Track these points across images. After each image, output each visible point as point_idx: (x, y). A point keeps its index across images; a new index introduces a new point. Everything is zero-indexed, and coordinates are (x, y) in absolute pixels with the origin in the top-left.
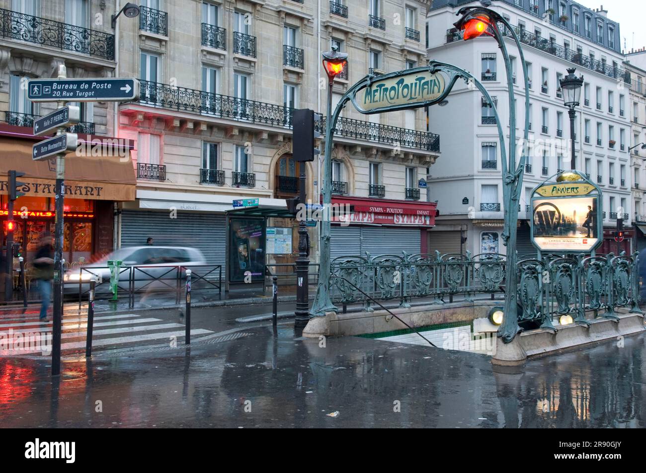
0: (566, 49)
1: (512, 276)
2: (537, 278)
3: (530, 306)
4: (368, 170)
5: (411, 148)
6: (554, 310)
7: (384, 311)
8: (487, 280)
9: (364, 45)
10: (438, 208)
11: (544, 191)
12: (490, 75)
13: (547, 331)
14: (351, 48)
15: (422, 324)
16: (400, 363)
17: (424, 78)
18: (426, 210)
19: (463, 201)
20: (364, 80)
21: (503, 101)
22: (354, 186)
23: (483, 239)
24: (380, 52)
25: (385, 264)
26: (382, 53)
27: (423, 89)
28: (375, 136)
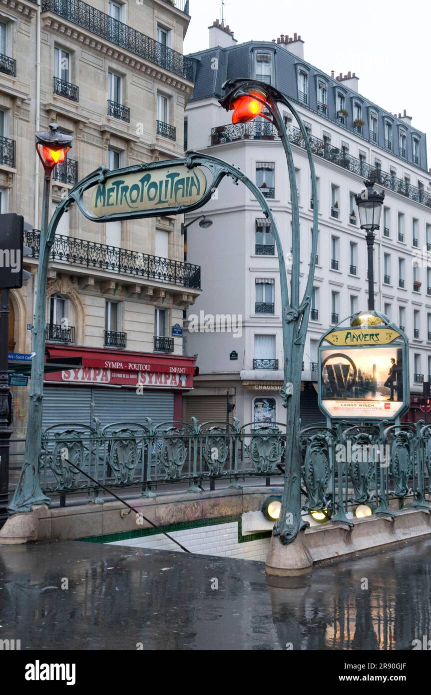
0: (362, 163)
1: (294, 448)
2: (326, 453)
3: (317, 492)
4: (104, 310)
5: (162, 283)
6: (349, 498)
7: (119, 503)
8: (261, 459)
9: (101, 140)
10: (197, 364)
11: (335, 338)
12: (267, 190)
13: (340, 526)
14: (82, 143)
15: (172, 521)
16: (139, 578)
17: (178, 175)
18: (182, 367)
19: (231, 355)
20: (95, 174)
21: (283, 224)
22: (83, 332)
23: (256, 406)
24: (122, 151)
25: (122, 436)
26: (125, 152)
27: (177, 189)
28: (113, 264)
